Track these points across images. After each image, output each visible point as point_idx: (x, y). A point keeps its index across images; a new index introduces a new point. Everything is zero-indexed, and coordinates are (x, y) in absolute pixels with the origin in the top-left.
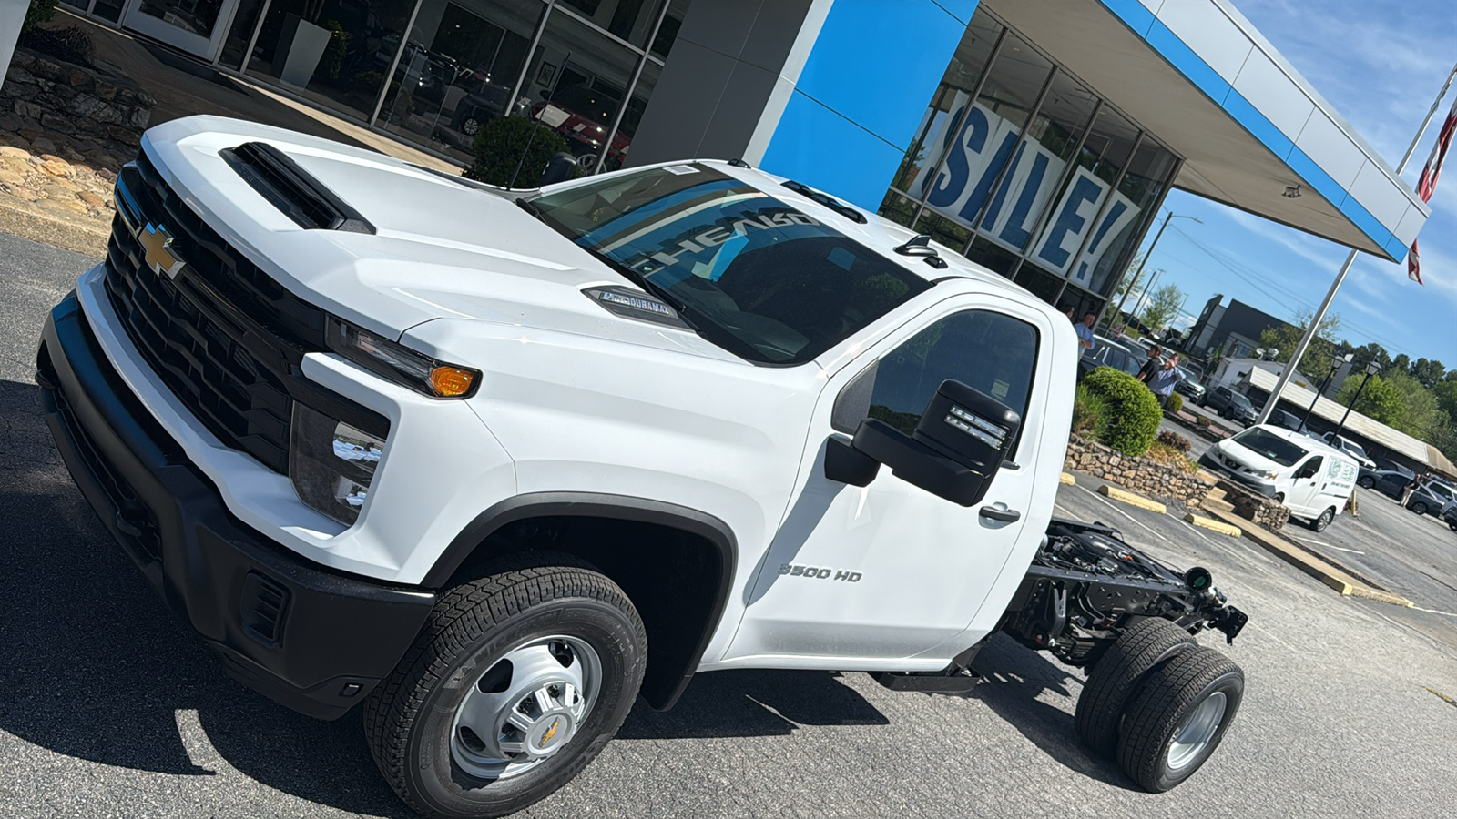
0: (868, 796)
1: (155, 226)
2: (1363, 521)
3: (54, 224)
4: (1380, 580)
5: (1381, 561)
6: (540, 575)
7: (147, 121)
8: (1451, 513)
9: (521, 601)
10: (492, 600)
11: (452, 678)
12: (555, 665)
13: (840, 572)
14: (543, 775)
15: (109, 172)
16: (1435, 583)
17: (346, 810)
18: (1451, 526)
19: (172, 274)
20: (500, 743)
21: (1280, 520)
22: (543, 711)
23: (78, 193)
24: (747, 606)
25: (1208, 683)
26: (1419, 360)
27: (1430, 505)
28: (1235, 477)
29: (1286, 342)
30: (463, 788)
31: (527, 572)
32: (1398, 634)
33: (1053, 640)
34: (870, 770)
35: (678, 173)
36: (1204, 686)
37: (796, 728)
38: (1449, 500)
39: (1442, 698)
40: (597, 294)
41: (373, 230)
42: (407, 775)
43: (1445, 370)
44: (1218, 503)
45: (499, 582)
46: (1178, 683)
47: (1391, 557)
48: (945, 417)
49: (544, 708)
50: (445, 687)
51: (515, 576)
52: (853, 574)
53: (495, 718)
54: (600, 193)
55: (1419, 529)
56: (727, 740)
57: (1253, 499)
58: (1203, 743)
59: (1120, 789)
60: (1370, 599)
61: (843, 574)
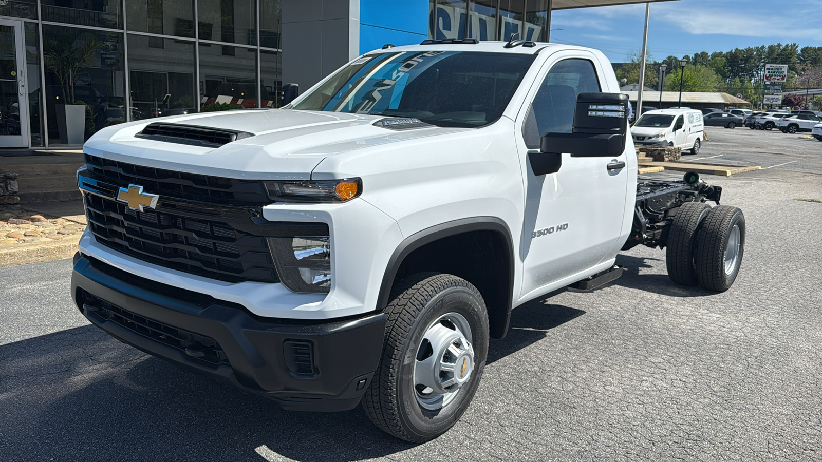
0: (605, 347)
1: (126, 187)
2: (712, 141)
3: (6, 254)
4: (738, 163)
5: (732, 155)
6: (423, 285)
7: (17, 187)
8: (748, 121)
9: (422, 302)
10: (407, 308)
11: (406, 358)
12: (449, 331)
13: (558, 226)
14: (463, 396)
15: (14, 219)
16: (763, 155)
17: (376, 458)
18: (750, 128)
19: (153, 205)
20: (442, 384)
21: (677, 155)
22: (457, 356)
23: (6, 236)
24: (523, 262)
25: (729, 222)
26: (695, 55)
27: (736, 122)
28: (645, 144)
29: (628, 73)
30: (430, 418)
31: (415, 287)
32: (765, 183)
33: (644, 235)
34: (595, 336)
35: (362, 63)
36: (728, 224)
37: (547, 332)
38: (743, 115)
39: (806, 201)
40: (381, 123)
41: (253, 135)
42: (403, 423)
43: (709, 55)
44: (644, 159)
45: (404, 297)
46: (715, 228)
47: (736, 151)
48: (587, 113)
49: (457, 355)
50: (404, 364)
51: (410, 291)
52: (564, 225)
53: (433, 372)
54: (323, 92)
55: (738, 134)
56: (522, 350)
57: (660, 150)
58: (736, 256)
59: (709, 296)
60: (741, 173)
61: (560, 227)
